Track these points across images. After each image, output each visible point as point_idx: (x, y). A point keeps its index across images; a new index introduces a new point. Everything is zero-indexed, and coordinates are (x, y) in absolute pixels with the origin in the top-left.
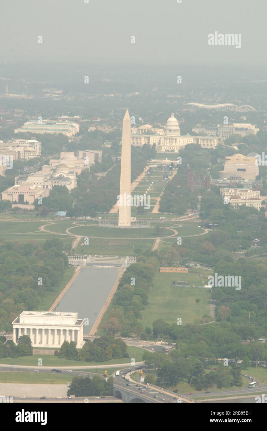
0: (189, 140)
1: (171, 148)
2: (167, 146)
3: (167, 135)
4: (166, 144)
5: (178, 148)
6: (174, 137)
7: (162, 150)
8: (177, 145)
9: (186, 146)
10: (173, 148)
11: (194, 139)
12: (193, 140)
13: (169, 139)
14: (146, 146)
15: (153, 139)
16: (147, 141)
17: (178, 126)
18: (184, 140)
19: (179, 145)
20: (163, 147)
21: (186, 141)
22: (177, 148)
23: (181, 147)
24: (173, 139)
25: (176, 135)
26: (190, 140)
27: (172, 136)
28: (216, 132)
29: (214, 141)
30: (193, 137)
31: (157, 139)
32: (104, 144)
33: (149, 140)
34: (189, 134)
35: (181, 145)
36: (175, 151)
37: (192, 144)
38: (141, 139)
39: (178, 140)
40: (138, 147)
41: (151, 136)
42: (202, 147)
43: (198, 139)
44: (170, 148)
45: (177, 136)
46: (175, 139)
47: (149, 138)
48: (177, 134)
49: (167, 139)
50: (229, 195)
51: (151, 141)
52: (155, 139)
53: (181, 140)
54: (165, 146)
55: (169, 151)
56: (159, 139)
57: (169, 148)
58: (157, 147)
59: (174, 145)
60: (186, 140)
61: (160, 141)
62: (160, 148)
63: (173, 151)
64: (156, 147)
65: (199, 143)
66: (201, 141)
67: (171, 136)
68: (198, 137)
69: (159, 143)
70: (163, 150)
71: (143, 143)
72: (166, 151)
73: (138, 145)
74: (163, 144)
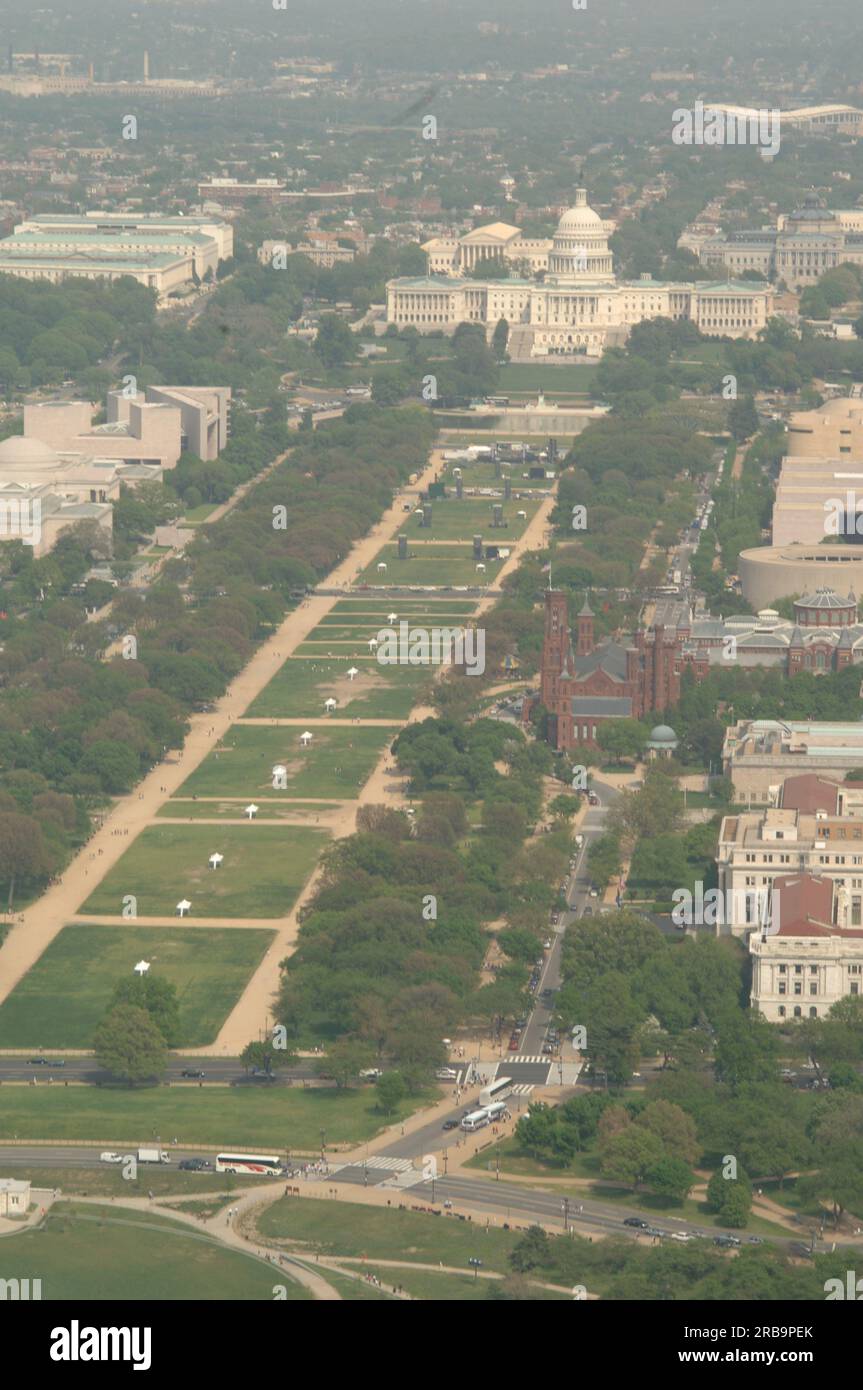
0: (651, 301)
1: (574, 339)
2: (557, 330)
3: (560, 283)
4: (552, 322)
5: (602, 337)
6: (587, 291)
7: (535, 350)
8: (597, 323)
9: (635, 328)
10: (583, 340)
11: (670, 296)
12: (665, 301)
13: (567, 299)
14: (468, 332)
15: (499, 299)
16: (476, 309)
17: (606, 244)
18: (630, 301)
19: (608, 324)
20: (539, 337)
21: (639, 308)
22: (599, 336)
23: (614, 334)
24: (582, 299)
25: (595, 283)
26: (656, 301)
27: (579, 288)
28: (767, 255)
29: (755, 305)
30: (667, 289)
31: (517, 300)
32: (301, 320)
33: (484, 304)
34: (648, 275)
35: (616, 323)
36: (590, 352)
37: (659, 318)
38: (451, 300)
39: (603, 304)
40: (438, 335)
41: (490, 287)
42: (706, 330)
43: (687, 297)
44: (570, 338)
45: (598, 287)
46: (592, 300)
47: (484, 294)
48: (602, 276)
49: (557, 299)
50: (759, 863)
51: (490, 307)
52: (507, 299)
53: (618, 305)
54: (549, 329)
55: (563, 350)
56: (525, 300)
57: (566, 339)
58: (514, 333)
59: (587, 322)
60: (638, 301)
61: (528, 305)
62: (526, 339)
63: (583, 351)
64: (510, 335)
65: (693, 315)
66: (701, 306)
67: (573, 287)
68: (689, 287)
69: (526, 317)
70: (539, 349)
71: (458, 319)
72: (551, 351)
73: (437, 325)
74: (539, 319)
